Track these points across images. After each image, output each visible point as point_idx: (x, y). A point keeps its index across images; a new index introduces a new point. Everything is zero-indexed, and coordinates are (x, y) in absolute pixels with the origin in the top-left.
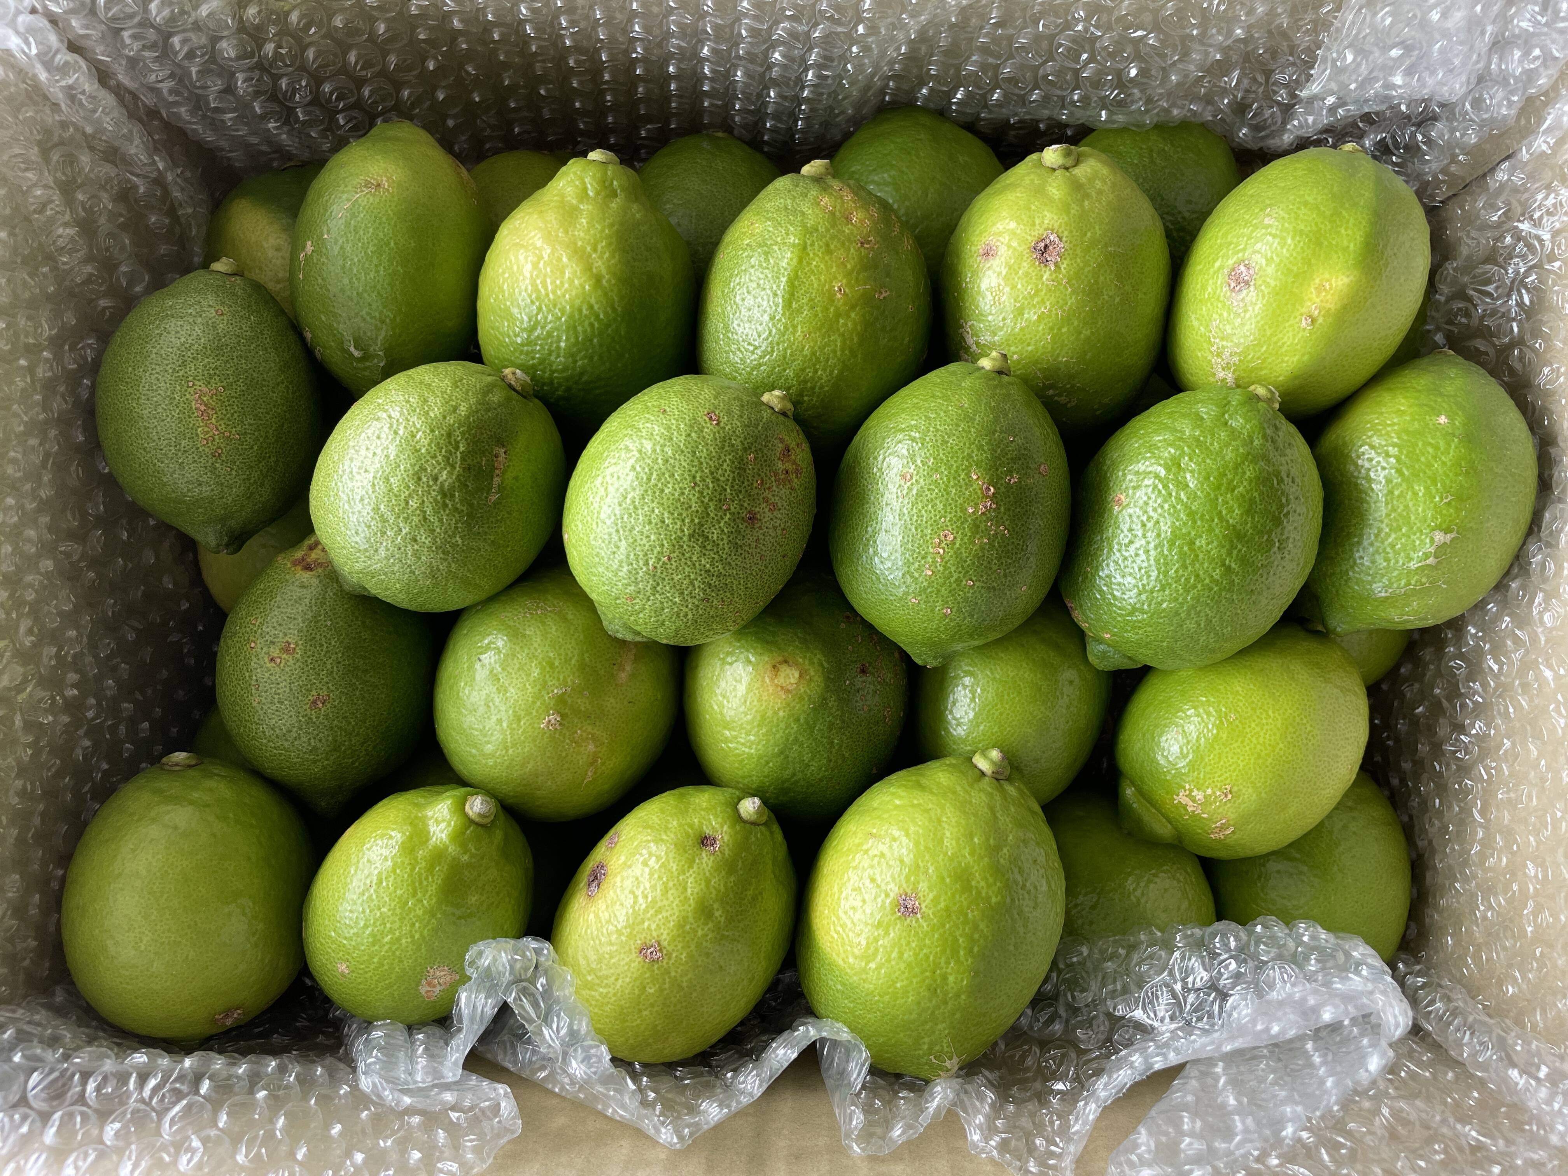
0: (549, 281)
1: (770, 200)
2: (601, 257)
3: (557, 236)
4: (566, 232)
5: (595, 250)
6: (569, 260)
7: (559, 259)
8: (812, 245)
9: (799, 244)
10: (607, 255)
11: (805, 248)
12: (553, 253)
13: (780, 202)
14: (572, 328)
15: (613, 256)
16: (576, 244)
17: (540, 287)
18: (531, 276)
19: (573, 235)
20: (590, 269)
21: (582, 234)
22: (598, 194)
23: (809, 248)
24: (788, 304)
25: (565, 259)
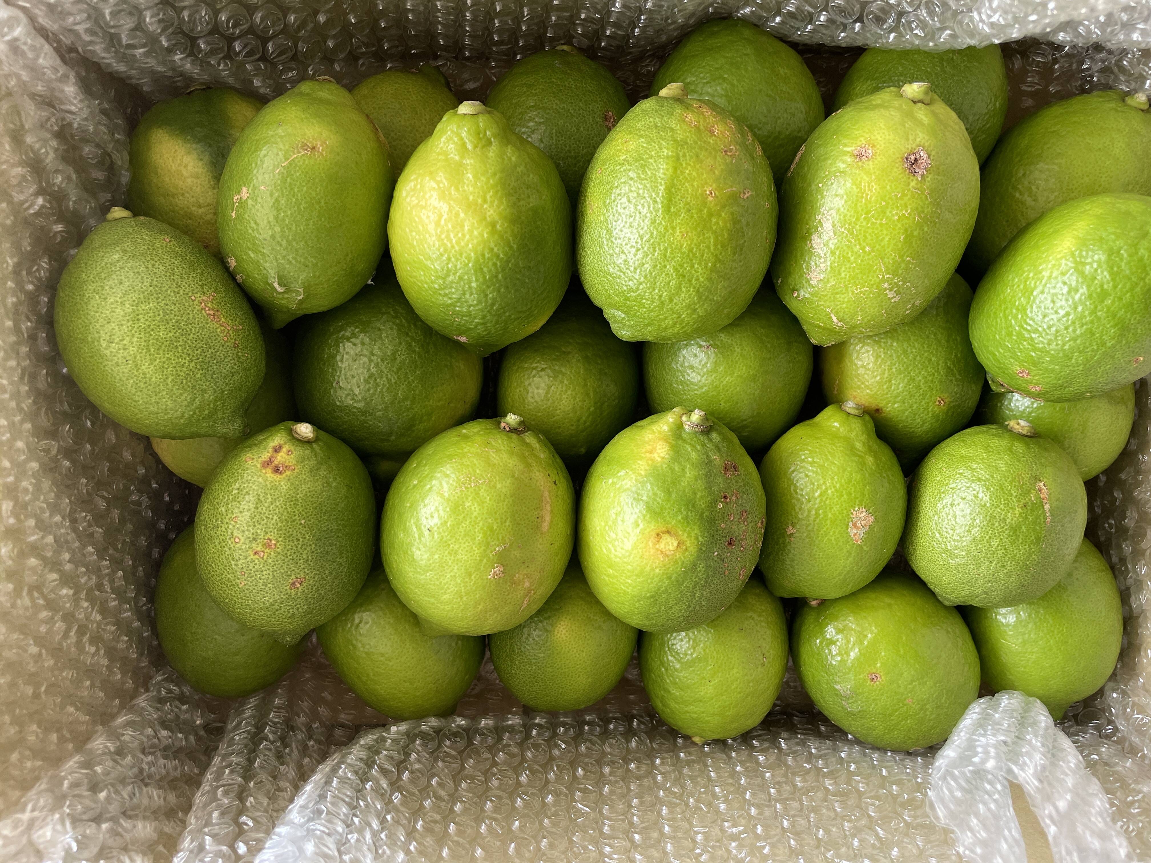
0: (452, 235)
1: (639, 120)
2: (491, 206)
3: (450, 194)
4: (457, 189)
5: (485, 201)
6: (465, 214)
7: (457, 215)
8: (684, 156)
9: (672, 156)
10: (496, 203)
11: (678, 159)
12: (450, 210)
13: (650, 121)
14: (478, 269)
15: (501, 203)
16: (468, 199)
17: (445, 241)
18: (436, 234)
19: (464, 191)
20: (485, 218)
21: (471, 189)
22: (475, 147)
23: (682, 159)
24: (667, 209)
25: (462, 215)
